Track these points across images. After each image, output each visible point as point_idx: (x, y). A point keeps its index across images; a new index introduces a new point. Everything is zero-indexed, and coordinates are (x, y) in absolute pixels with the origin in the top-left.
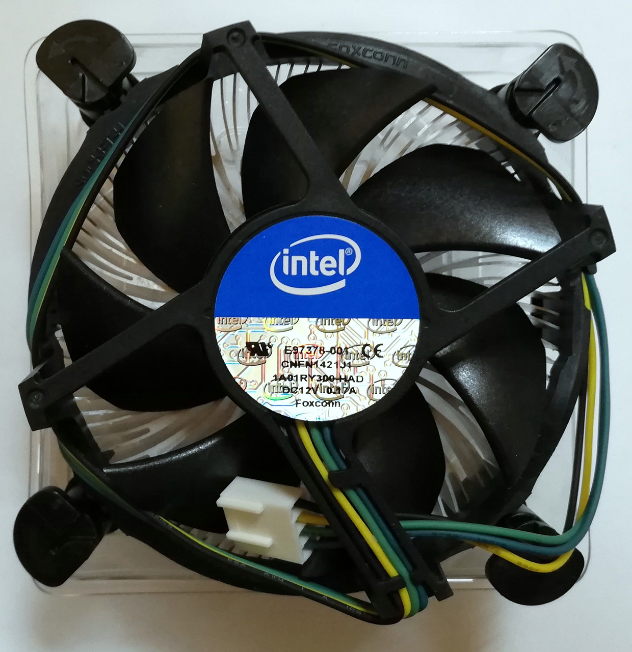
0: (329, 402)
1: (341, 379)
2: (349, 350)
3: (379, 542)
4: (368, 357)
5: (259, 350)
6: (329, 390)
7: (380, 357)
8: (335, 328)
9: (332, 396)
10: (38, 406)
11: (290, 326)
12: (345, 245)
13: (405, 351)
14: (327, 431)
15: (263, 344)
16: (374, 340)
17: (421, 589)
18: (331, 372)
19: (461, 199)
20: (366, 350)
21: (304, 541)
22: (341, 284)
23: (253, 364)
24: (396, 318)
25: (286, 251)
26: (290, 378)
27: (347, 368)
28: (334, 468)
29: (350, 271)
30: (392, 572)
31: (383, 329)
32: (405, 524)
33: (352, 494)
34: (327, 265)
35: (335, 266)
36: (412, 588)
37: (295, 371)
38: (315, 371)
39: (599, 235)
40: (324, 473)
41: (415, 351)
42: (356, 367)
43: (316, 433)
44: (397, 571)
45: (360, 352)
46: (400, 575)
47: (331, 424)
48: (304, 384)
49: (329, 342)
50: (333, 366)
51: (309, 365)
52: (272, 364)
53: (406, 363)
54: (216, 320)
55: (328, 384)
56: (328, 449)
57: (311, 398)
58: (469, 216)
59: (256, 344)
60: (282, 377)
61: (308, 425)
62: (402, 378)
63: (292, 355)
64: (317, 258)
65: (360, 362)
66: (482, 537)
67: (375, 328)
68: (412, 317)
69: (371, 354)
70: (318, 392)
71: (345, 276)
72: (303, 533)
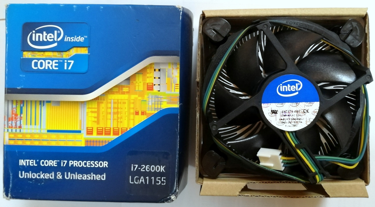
0: (295, 126)
1: (298, 119)
2: (300, 111)
3: (310, 163)
4: (305, 113)
5: (274, 112)
6: (295, 122)
7: (308, 112)
8: (296, 105)
9: (295, 124)
10: (215, 129)
11: (283, 105)
12: (298, 82)
13: (315, 111)
14: (294, 133)
15: (276, 111)
16: (307, 108)
17: (322, 175)
18: (295, 117)
19: (329, 68)
20: (304, 111)
21: (283, 164)
22: (297, 93)
23: (273, 116)
24: (313, 102)
25: (281, 85)
26: (284, 119)
27: (299, 116)
28: (296, 143)
29: (299, 89)
30: (313, 171)
31: (309, 105)
32: (316, 157)
33: (302, 150)
34: (293, 88)
35: (295, 88)
36: (319, 175)
37: (285, 117)
38: (290, 117)
39: (369, 76)
40: (294, 145)
41: (318, 111)
42: (302, 116)
43: (291, 134)
44: (315, 170)
45: (303, 111)
46: (316, 172)
47: (295, 132)
48: (287, 121)
49: (294, 109)
50: (296, 116)
51: (289, 116)
52: (278, 115)
53: (316, 114)
54: (262, 104)
55: (294, 120)
56: (294, 138)
57: (290, 124)
58: (332, 73)
59: (274, 111)
60: (281, 119)
61: (289, 132)
62: (315, 118)
63: (284, 113)
64: (290, 86)
65: (303, 114)
66: (332, 160)
67: (307, 105)
68: (317, 101)
69: (306, 112)
70: (291, 123)
71: (298, 91)
72: (282, 162)
